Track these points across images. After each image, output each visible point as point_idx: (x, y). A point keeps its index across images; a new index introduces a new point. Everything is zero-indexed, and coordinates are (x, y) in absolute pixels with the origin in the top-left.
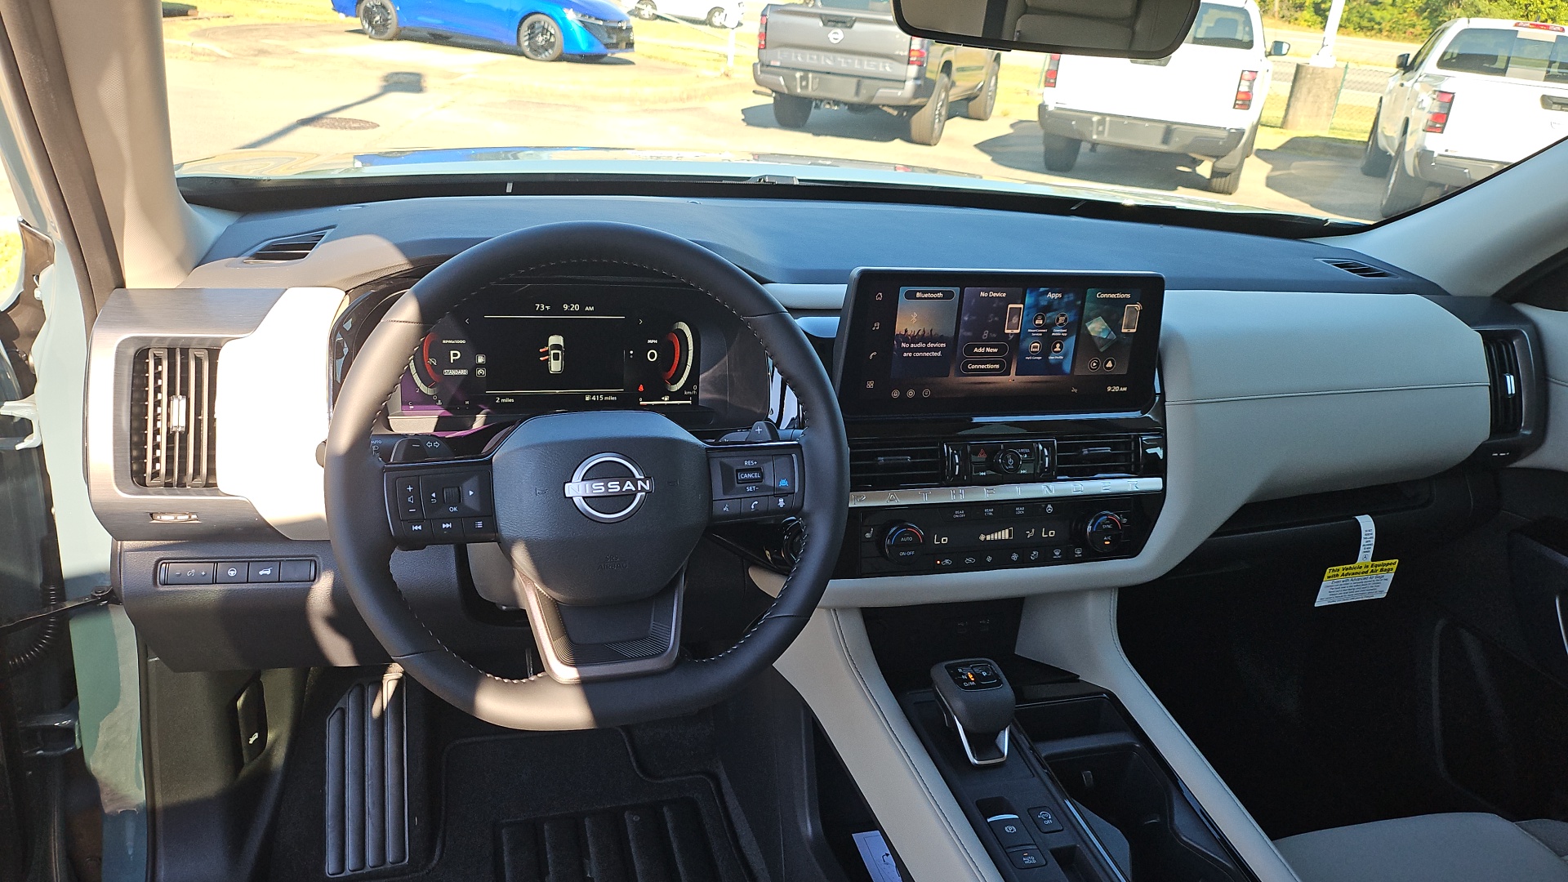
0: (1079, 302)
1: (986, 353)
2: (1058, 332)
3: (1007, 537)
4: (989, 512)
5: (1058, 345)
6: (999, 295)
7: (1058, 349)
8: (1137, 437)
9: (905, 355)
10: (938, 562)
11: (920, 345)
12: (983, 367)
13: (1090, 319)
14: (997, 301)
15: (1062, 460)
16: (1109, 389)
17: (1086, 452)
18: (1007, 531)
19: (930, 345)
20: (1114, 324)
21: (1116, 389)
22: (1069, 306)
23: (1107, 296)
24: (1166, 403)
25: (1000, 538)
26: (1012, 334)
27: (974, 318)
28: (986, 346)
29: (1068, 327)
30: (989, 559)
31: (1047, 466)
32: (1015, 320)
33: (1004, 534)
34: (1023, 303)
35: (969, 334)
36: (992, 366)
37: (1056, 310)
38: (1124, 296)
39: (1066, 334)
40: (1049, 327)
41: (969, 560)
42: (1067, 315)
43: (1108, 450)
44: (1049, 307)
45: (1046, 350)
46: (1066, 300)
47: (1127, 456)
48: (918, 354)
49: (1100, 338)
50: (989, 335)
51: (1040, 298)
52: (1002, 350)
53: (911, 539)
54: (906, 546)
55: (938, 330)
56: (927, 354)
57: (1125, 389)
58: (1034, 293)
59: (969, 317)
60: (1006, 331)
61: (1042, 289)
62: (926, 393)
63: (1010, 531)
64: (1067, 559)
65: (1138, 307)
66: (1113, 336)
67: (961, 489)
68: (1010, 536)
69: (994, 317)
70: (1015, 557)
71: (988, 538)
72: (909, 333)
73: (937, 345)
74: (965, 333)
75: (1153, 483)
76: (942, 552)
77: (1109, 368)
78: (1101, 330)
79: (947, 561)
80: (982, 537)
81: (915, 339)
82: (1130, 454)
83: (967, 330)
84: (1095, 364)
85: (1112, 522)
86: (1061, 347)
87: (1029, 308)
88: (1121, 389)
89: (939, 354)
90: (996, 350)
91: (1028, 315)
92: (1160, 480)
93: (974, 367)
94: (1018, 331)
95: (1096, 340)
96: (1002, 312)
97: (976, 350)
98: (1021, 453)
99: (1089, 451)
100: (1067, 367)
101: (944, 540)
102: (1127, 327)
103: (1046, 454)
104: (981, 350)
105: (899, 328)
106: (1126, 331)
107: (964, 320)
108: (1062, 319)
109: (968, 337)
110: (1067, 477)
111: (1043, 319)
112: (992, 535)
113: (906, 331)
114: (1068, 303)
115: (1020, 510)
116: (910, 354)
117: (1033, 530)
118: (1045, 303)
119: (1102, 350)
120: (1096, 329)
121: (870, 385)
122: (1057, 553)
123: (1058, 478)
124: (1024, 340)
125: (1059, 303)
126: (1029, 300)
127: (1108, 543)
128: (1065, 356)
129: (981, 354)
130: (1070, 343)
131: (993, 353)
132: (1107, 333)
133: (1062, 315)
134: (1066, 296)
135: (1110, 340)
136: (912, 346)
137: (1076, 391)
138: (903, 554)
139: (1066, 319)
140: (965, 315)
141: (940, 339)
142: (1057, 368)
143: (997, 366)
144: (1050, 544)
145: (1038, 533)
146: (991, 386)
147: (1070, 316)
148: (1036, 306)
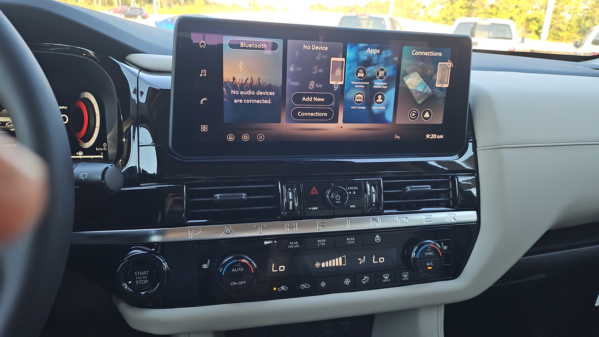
0: (396, 59)
1: (313, 102)
2: (378, 84)
3: (341, 264)
4: (322, 242)
5: (380, 97)
6: (322, 48)
7: (379, 100)
8: (453, 178)
9: (236, 101)
10: (275, 289)
11: (249, 93)
12: (312, 114)
13: (406, 74)
14: (320, 54)
15: (387, 196)
16: (428, 136)
17: (409, 190)
18: (340, 258)
19: (260, 93)
20: (429, 80)
21: (434, 136)
22: (387, 62)
23: (422, 53)
24: (477, 149)
25: (334, 265)
26: (336, 85)
27: (299, 69)
28: (313, 95)
29: (388, 80)
30: (323, 284)
31: (374, 201)
32: (338, 72)
33: (338, 262)
34: (344, 56)
35: (296, 84)
36: (321, 114)
37: (375, 64)
38: (436, 54)
39: (386, 87)
40: (371, 80)
41: (303, 286)
42: (386, 69)
43: (429, 187)
44: (368, 63)
45: (369, 101)
46: (384, 56)
47: (447, 193)
48: (248, 101)
49: (417, 92)
50: (314, 85)
51: (360, 53)
52: (328, 99)
53: (241, 269)
54: (238, 276)
55: (266, 80)
56: (258, 102)
57: (442, 137)
58: (355, 48)
59: (295, 68)
60: (331, 83)
61: (361, 45)
62: (261, 138)
63: (343, 259)
64: (396, 282)
65: (449, 64)
66: (428, 90)
67: (296, 223)
68: (343, 263)
69: (318, 69)
70: (347, 282)
71: (323, 265)
72: (237, 80)
73: (266, 93)
74: (292, 83)
75: (469, 216)
76: (279, 279)
77: (426, 119)
78: (417, 84)
79: (283, 288)
80: (317, 265)
81: (243, 87)
82: (448, 191)
83: (294, 80)
84: (414, 114)
85: (434, 249)
86: (383, 98)
87: (351, 62)
88: (438, 137)
89: (269, 102)
90: (323, 100)
91: (350, 69)
92: (474, 213)
93: (303, 114)
94: (342, 83)
95: (414, 93)
96: (326, 65)
97: (304, 99)
98: (348, 191)
99: (411, 188)
100: (389, 116)
101: (282, 268)
102: (441, 82)
103: (373, 191)
104: (309, 99)
105: (227, 76)
106: (439, 86)
107: (290, 71)
108: (381, 73)
109: (295, 86)
110: (396, 211)
111: (365, 72)
112: (327, 263)
113: (234, 79)
114: (387, 59)
115: (351, 240)
116: (241, 101)
117: (364, 257)
118: (365, 58)
119: (419, 102)
120: (413, 83)
121: (204, 128)
122: (386, 277)
123: (385, 211)
124: (348, 91)
125: (378, 59)
126: (350, 54)
127: (431, 268)
128: (387, 106)
129: (309, 103)
130: (390, 95)
131: (320, 103)
132: (423, 87)
133: (382, 70)
134: (384, 52)
135: (426, 93)
136: (242, 93)
137: (399, 138)
138: (235, 283)
139: (386, 73)
140: (290, 65)
141: (269, 88)
142: (379, 118)
143: (326, 114)
144: (379, 270)
145: (369, 259)
146: (319, 132)
147: (390, 71)
148: (357, 60)
